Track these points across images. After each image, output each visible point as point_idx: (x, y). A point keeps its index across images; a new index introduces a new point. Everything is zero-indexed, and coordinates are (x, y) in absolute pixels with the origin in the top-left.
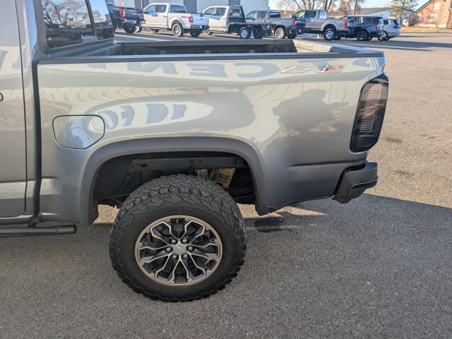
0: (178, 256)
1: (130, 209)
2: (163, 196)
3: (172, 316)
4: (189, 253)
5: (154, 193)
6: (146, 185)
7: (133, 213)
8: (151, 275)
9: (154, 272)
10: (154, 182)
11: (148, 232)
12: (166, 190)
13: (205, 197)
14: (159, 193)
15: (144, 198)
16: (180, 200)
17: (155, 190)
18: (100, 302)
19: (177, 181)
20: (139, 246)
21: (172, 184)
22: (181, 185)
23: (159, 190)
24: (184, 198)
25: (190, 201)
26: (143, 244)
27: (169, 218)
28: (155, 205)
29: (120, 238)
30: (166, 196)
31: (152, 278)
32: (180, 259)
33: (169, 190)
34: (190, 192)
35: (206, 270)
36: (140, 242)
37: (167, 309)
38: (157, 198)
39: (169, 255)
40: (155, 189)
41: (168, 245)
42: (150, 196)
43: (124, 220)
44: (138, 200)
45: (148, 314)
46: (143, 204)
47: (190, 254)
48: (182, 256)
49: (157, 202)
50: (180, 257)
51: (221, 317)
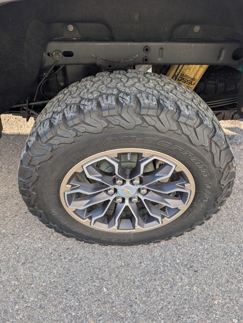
0: (124, 200)
1: (45, 133)
2: (105, 113)
3: (113, 266)
4: (141, 197)
5: (89, 106)
6: (73, 88)
7: (51, 142)
8: (86, 222)
9: (90, 218)
10: (87, 82)
11: (80, 171)
12: (112, 101)
13: (188, 117)
14: (99, 105)
15: (69, 114)
16: (140, 122)
17: (89, 100)
18: (22, 239)
19: (131, 82)
20: (65, 188)
21: (122, 89)
22: (140, 92)
23: (97, 99)
24: (147, 118)
25: (158, 125)
26: (73, 186)
27: (115, 152)
28: (91, 129)
29: (34, 178)
30: (113, 112)
31: (88, 225)
32: (127, 203)
33: (117, 101)
34: (160, 106)
35: (163, 217)
36: (68, 183)
37: (107, 254)
38: (94, 116)
39: (111, 199)
40: (90, 96)
41: (111, 187)
42: (80, 110)
43: (36, 152)
44: (59, 117)
45: (83, 262)
46: (67, 126)
47: (143, 198)
48: (130, 199)
49: (95, 124)
50: (127, 201)
51: (178, 272)
